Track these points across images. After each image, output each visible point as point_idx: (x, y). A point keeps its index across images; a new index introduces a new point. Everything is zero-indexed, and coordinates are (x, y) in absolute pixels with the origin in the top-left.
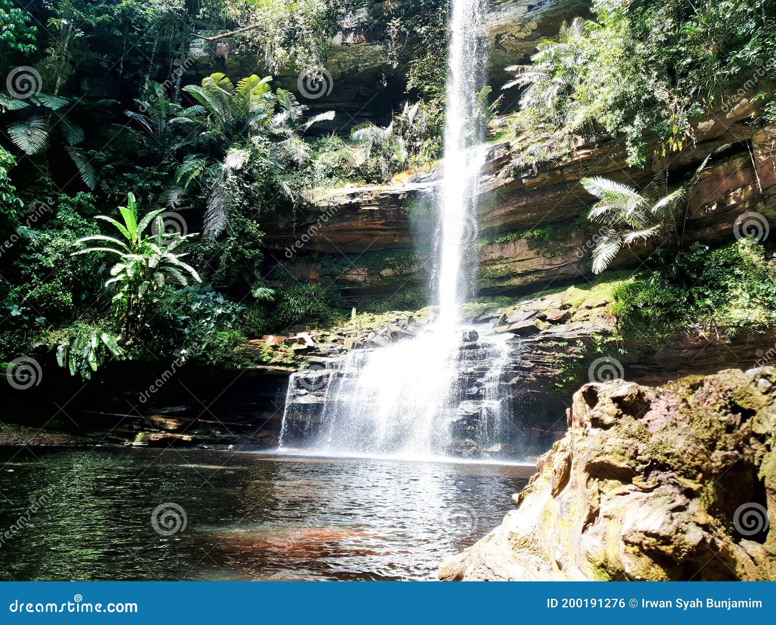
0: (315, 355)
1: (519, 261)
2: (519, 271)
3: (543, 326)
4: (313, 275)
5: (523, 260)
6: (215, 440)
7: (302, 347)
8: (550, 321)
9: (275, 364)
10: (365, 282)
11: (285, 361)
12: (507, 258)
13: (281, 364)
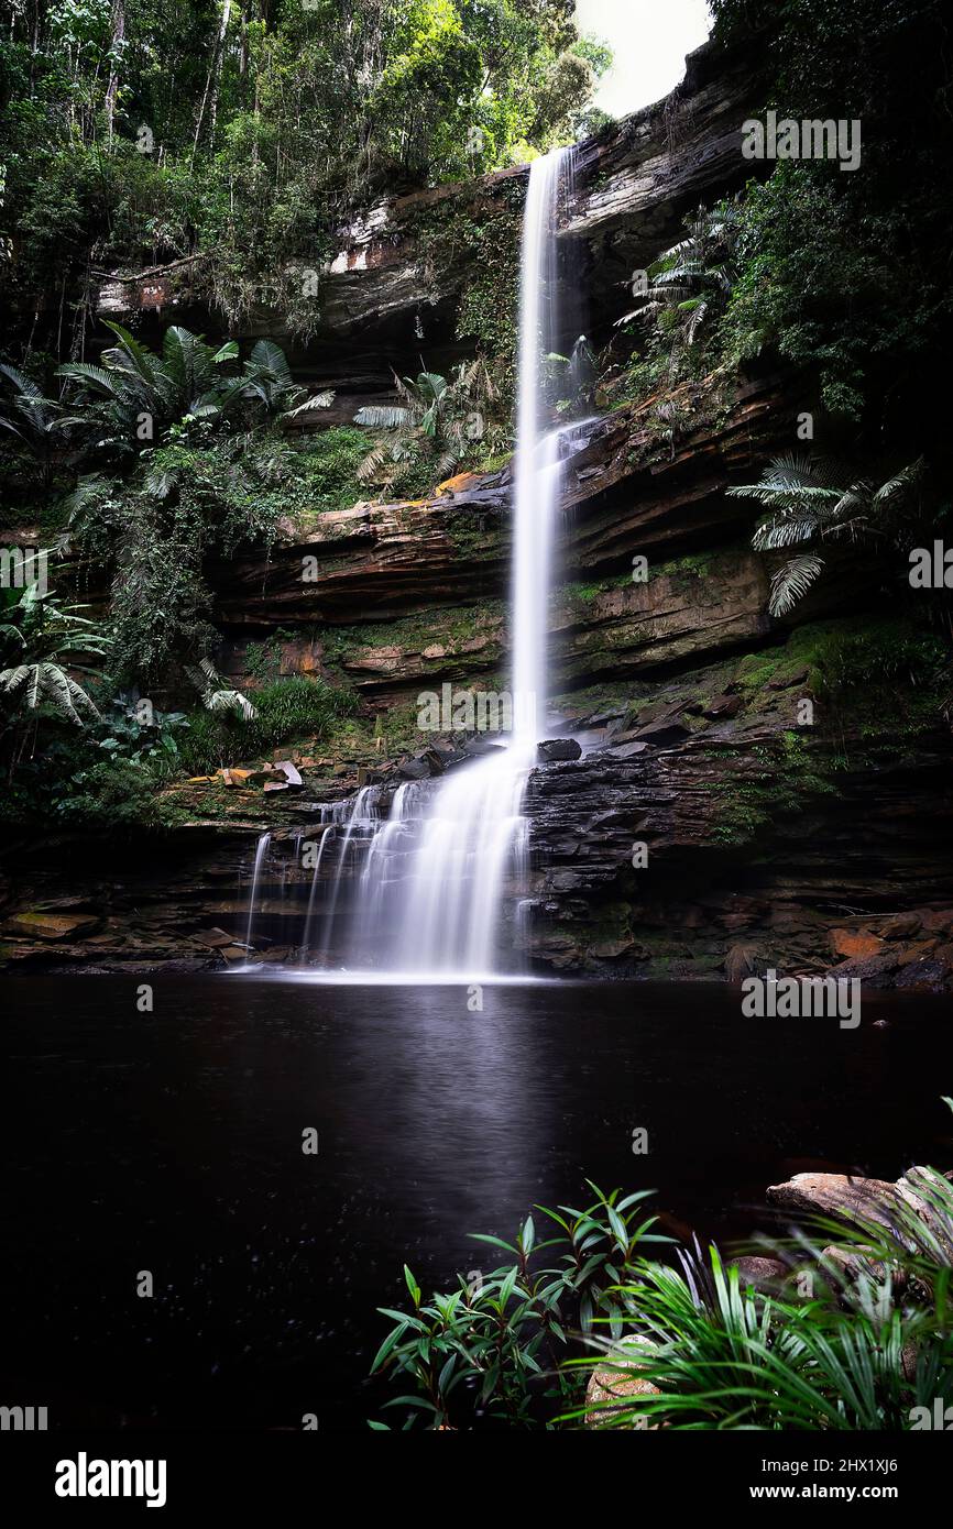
0: (304, 799)
1: (658, 616)
2: (659, 634)
3: (696, 724)
4: (309, 663)
5: (666, 615)
6: (131, 954)
7: (279, 787)
8: (709, 716)
9: (234, 816)
10: (398, 670)
11: (250, 811)
12: (637, 613)
13: (242, 817)
